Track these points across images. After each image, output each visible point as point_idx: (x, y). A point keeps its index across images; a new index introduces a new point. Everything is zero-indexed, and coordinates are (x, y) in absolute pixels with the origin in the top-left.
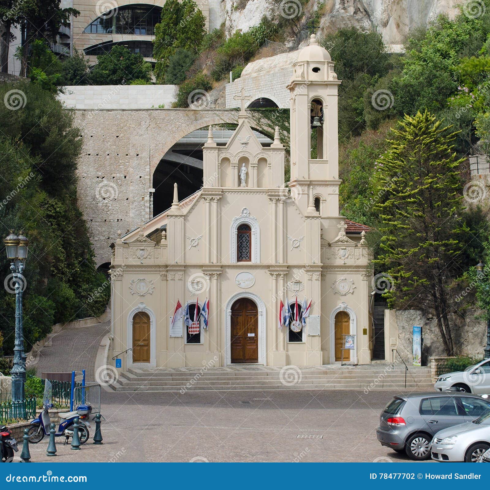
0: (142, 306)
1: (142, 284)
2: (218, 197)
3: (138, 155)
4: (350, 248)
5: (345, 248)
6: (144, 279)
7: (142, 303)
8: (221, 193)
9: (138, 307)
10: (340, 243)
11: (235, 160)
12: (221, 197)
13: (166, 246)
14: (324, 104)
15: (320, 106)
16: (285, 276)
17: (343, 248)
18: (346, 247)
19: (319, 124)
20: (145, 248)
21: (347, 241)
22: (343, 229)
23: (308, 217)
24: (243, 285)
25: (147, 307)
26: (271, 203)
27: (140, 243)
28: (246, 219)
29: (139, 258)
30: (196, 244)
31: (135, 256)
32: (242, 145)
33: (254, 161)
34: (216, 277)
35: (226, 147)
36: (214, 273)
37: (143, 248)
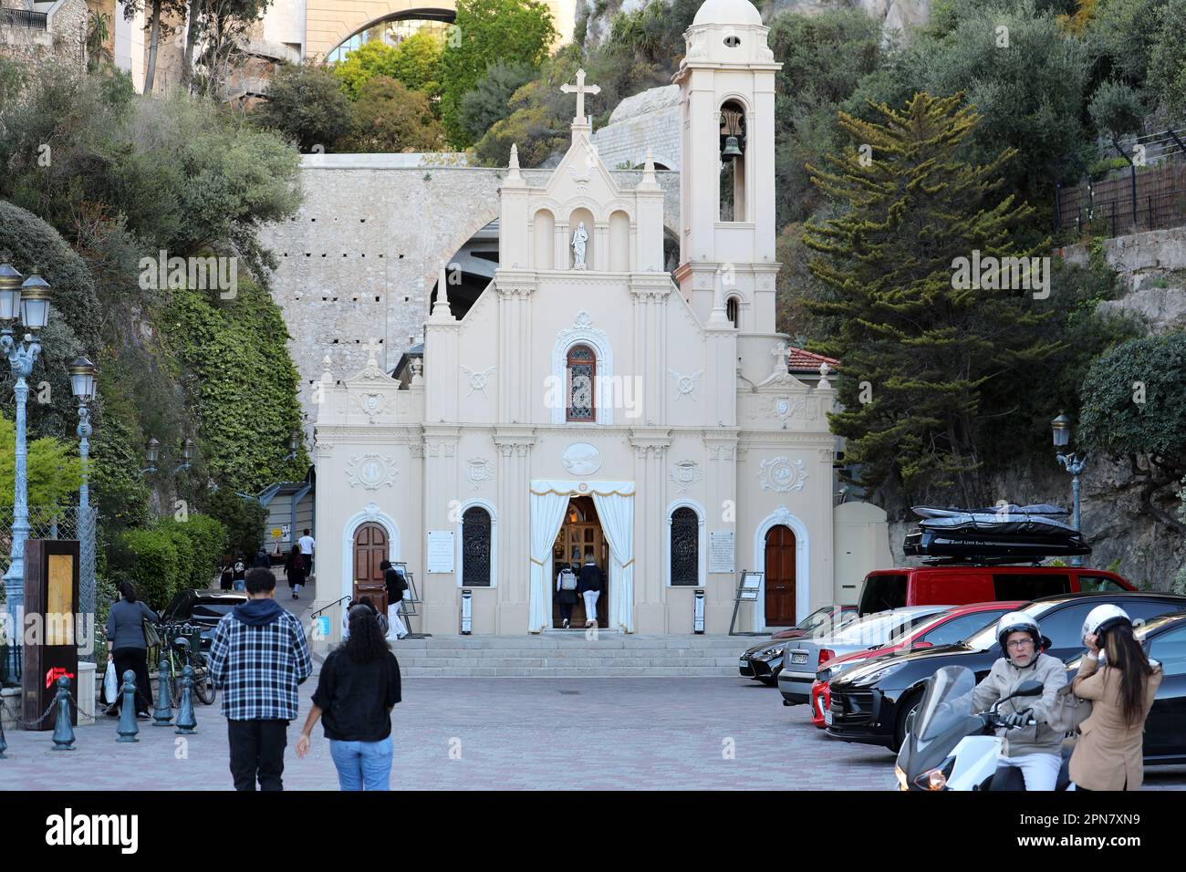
0: (372, 510)
1: (373, 465)
2: (528, 289)
3: (401, 256)
4: (796, 396)
5: (786, 396)
6: (378, 456)
7: (373, 504)
8: (533, 280)
9: (362, 512)
10: (775, 386)
11: (563, 215)
12: (533, 288)
13: (423, 388)
14: (748, 112)
15: (740, 115)
16: (664, 450)
17: (782, 395)
18: (788, 393)
19: (736, 151)
20: (380, 392)
21: (790, 383)
22: (782, 359)
23: (711, 332)
24: (577, 469)
25: (381, 513)
26: (636, 302)
27: (370, 382)
28: (585, 334)
29: (366, 413)
30: (482, 385)
31: (358, 409)
32: (577, 186)
33: (601, 216)
34: (522, 452)
35: (545, 188)
36: (519, 442)
37: (374, 392)
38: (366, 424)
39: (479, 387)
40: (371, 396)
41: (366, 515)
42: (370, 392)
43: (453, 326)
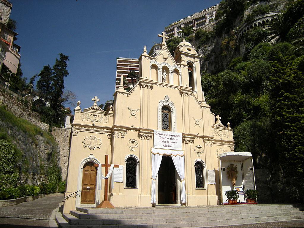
0: (92, 157)
1: (93, 140)
2: (151, 85)
6: (95, 137)
7: (92, 155)
8: (152, 83)
9: (88, 158)
10: (219, 127)
11: (160, 67)
13: (114, 115)
14: (194, 66)
16: (193, 142)
17: (220, 130)
20: (97, 114)
21: (222, 126)
22: (219, 119)
23: (203, 107)
25: (95, 158)
26: (182, 95)
27: (94, 111)
28: (167, 102)
29: (92, 121)
30: (135, 114)
31: (89, 119)
32: (164, 60)
33: (171, 69)
34: (149, 138)
35: (155, 58)
36: (147, 135)
37: (96, 114)
38: (92, 125)
39: (134, 115)
40: (94, 115)
41: (89, 159)
42: (94, 114)
43: (125, 93)
